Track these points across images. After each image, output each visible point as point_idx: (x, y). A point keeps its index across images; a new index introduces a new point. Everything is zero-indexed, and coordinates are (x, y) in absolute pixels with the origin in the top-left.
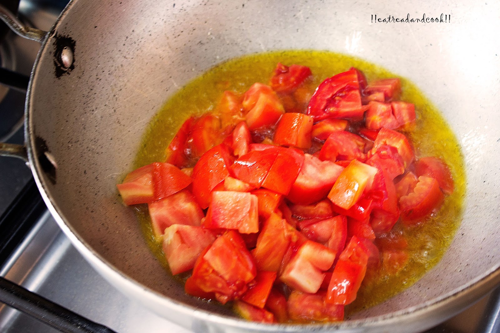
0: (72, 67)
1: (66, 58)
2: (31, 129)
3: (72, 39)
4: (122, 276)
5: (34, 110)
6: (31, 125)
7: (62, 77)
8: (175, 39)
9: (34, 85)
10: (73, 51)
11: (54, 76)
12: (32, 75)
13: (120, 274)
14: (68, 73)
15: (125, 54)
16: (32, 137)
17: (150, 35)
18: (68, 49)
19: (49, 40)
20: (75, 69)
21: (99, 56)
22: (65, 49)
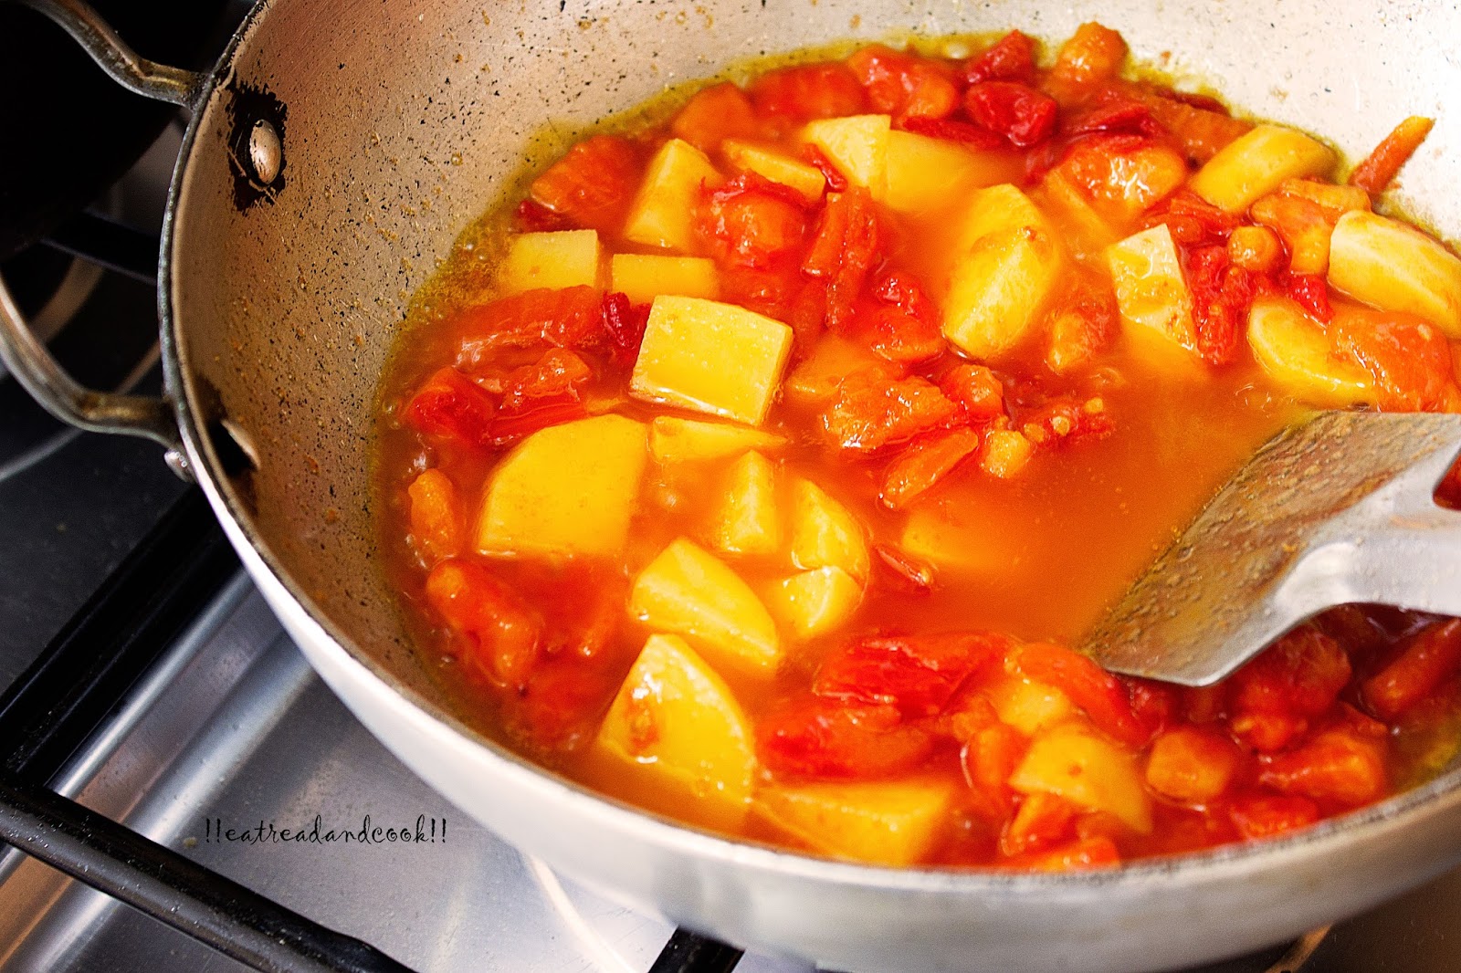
0: (279, 183)
1: (261, 154)
2: (181, 350)
3: (277, 99)
4: (499, 755)
5: (185, 297)
6: (179, 336)
7: (252, 211)
8: (568, 106)
9: (178, 224)
10: (280, 134)
11: (231, 204)
12: (172, 195)
13: (492, 750)
14: (268, 200)
15: (425, 149)
16: (185, 372)
17: (497, 94)
18: (267, 127)
19: (215, 95)
20: (287, 188)
21: (352, 154)
22: (260, 126)
